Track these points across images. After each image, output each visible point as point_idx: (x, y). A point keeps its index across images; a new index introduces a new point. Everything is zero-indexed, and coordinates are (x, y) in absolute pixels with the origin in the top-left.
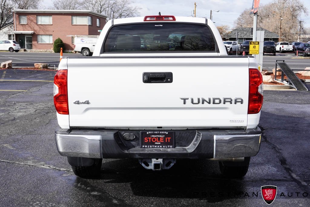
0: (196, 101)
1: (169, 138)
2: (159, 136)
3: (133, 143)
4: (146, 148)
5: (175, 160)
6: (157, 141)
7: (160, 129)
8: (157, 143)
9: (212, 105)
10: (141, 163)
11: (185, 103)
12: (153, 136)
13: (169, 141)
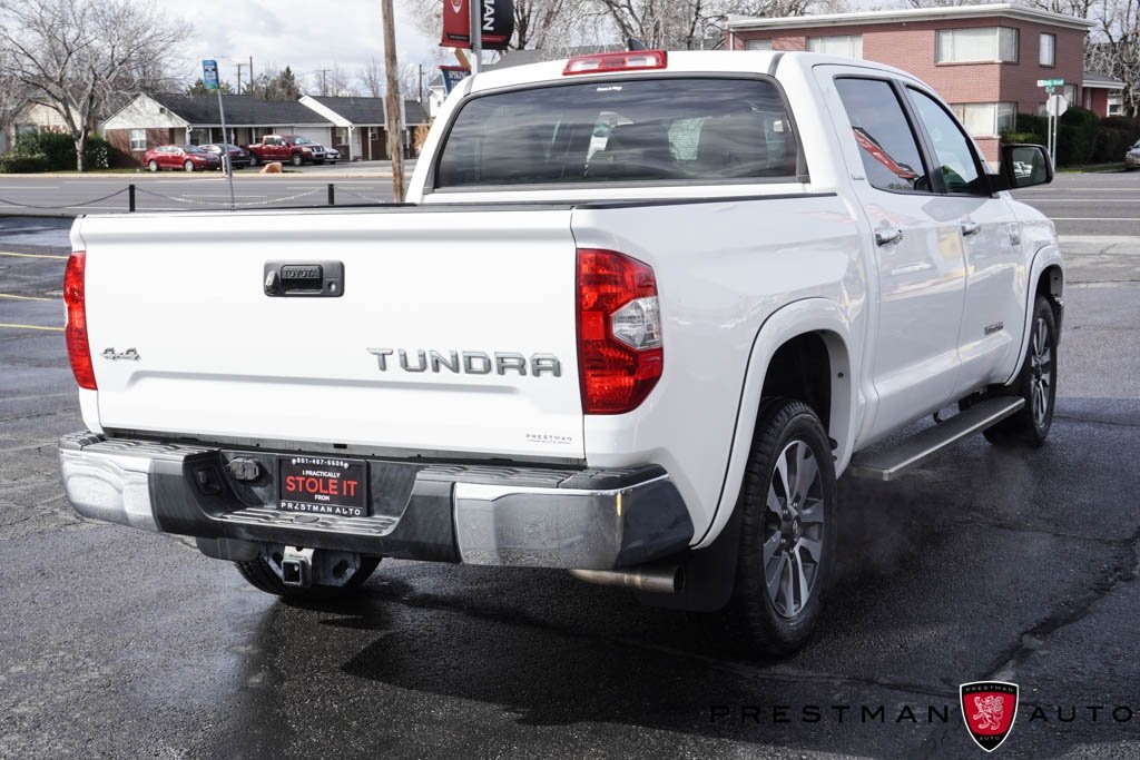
0: (414, 362)
1: (353, 483)
2: (324, 474)
3: (258, 490)
4: (290, 510)
5: (358, 558)
6: (321, 491)
7: (342, 451)
8: (320, 497)
9: (462, 377)
10: (266, 558)
11: (383, 367)
12: (309, 472)
13: (352, 494)
